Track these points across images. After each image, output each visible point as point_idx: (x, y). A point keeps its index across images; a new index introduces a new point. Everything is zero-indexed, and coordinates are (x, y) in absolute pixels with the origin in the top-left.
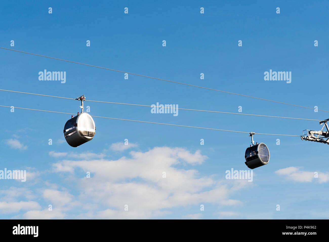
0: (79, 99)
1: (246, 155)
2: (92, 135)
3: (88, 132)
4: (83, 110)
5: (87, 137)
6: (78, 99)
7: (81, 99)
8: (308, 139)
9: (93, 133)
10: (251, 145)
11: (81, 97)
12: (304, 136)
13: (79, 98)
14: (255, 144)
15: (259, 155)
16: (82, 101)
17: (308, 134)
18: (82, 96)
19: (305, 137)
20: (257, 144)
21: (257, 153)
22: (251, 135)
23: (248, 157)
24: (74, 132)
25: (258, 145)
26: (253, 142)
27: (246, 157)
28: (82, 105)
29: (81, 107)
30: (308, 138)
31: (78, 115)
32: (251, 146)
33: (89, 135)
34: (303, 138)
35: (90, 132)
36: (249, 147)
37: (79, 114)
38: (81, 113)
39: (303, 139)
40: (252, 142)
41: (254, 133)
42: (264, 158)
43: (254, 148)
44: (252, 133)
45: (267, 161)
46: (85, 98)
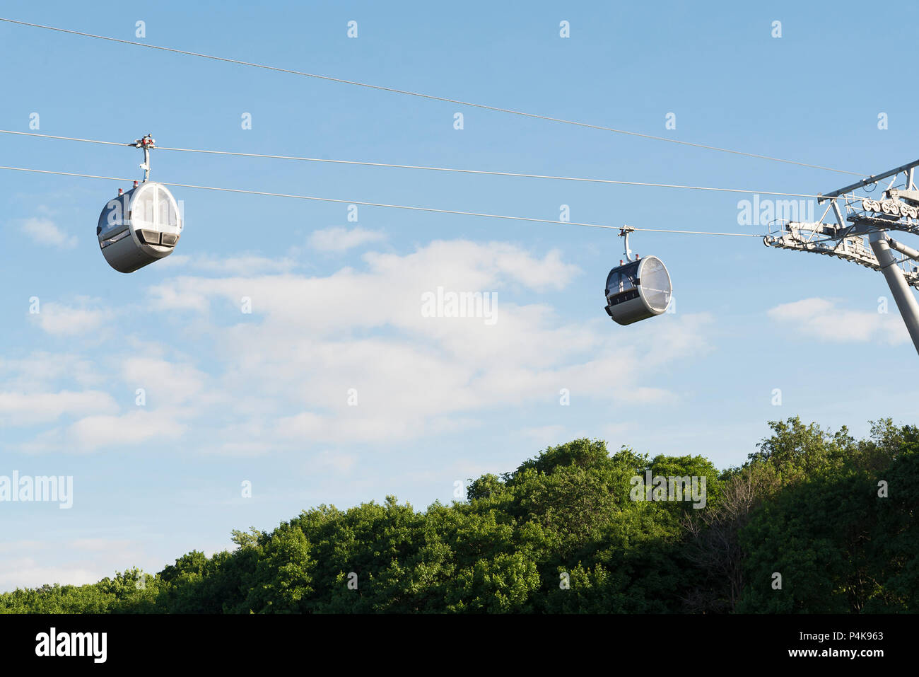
0: (139, 145)
1: (609, 286)
2: (169, 241)
3: (161, 234)
4: (148, 173)
5: (156, 248)
6: (135, 145)
7: (144, 145)
8: (782, 245)
9: (174, 237)
10: (621, 261)
11: (143, 140)
12: (772, 235)
13: (139, 142)
14: (633, 259)
15: (642, 288)
16: (147, 151)
17: (784, 231)
18: (145, 137)
19: (776, 238)
20: (639, 258)
21: (637, 282)
22: (623, 234)
23: (612, 293)
24: (123, 234)
25: (640, 260)
26: (629, 252)
27: (607, 292)
28: (145, 162)
29: (144, 166)
30: (781, 242)
31: (135, 188)
32: (623, 264)
33: (162, 243)
34: (770, 240)
35: (165, 235)
36: (618, 265)
37: (137, 185)
38: (144, 181)
39: (768, 244)
40: (625, 254)
41: (633, 229)
42: (655, 296)
43: (629, 270)
44: (625, 228)
45: (664, 305)
46: (154, 141)
